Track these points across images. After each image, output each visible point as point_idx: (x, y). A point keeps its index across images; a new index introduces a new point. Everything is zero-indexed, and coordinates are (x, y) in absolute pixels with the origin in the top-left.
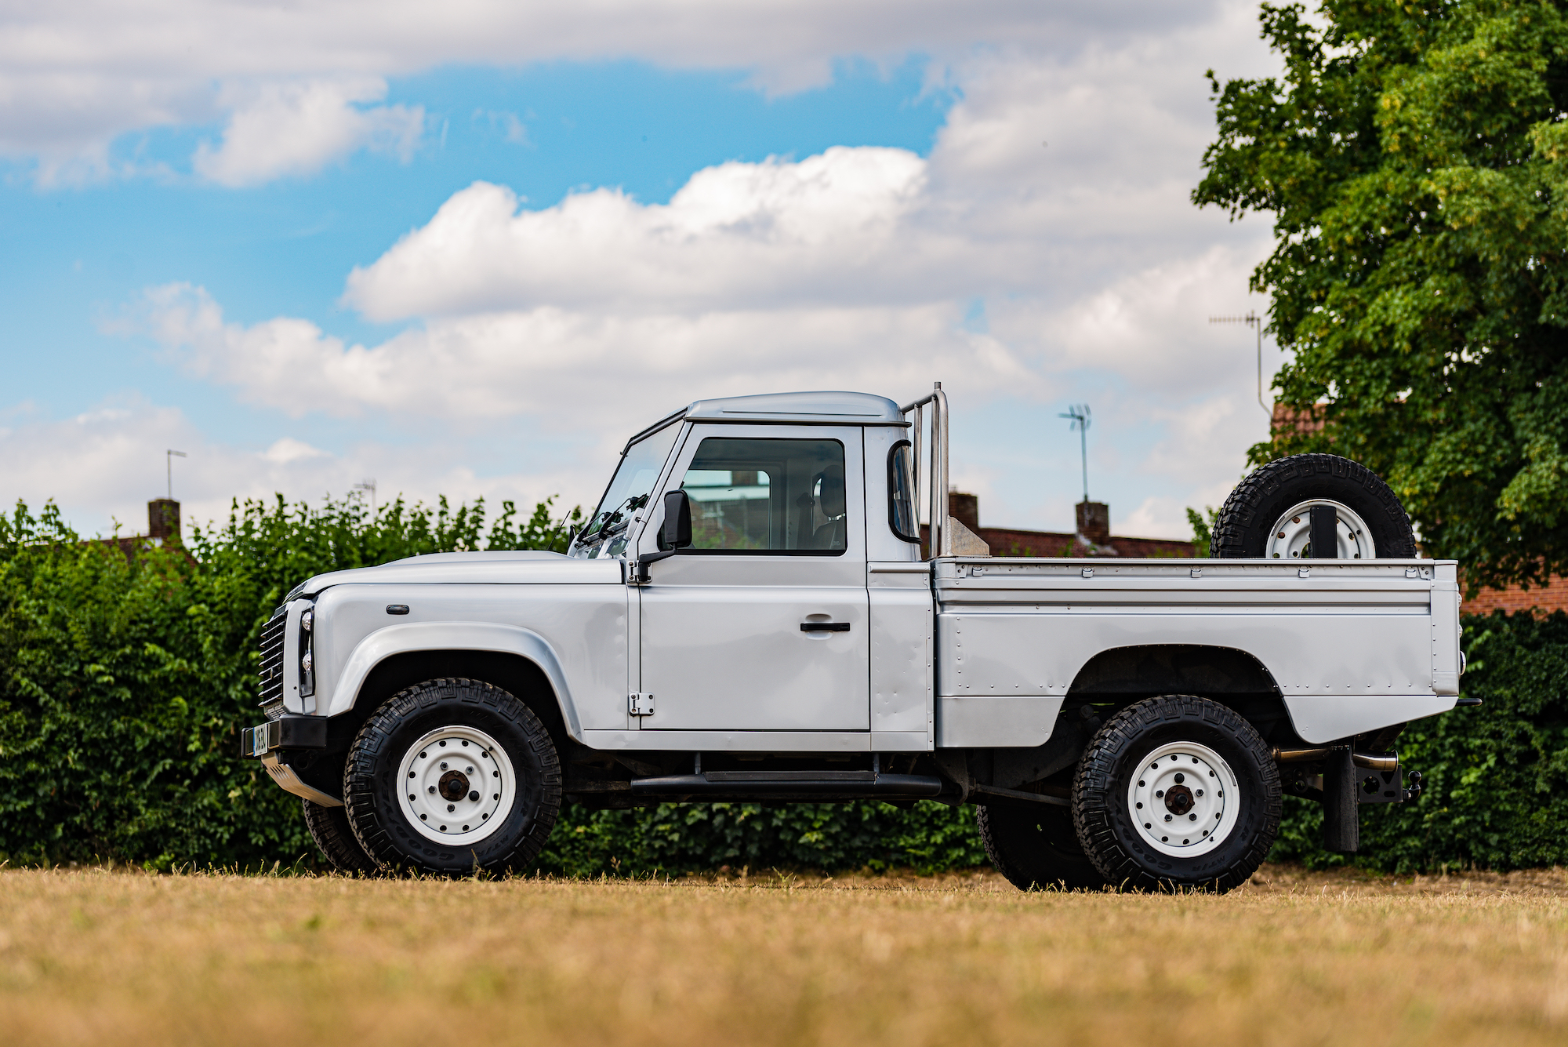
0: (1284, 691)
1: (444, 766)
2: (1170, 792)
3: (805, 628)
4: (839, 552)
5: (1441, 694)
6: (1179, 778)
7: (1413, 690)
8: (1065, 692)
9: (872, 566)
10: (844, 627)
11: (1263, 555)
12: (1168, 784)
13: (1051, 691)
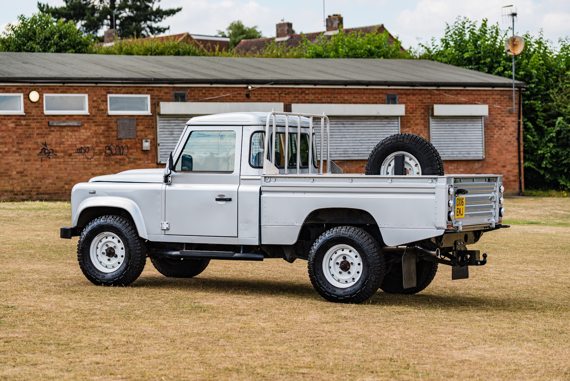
0: (379, 226)
1: (107, 245)
2: (342, 262)
3: (217, 200)
4: (231, 172)
5: (438, 228)
6: (345, 258)
7: (427, 227)
8: (301, 225)
9: (242, 177)
10: (230, 200)
11: (379, 174)
12: (340, 260)
13: (296, 224)
